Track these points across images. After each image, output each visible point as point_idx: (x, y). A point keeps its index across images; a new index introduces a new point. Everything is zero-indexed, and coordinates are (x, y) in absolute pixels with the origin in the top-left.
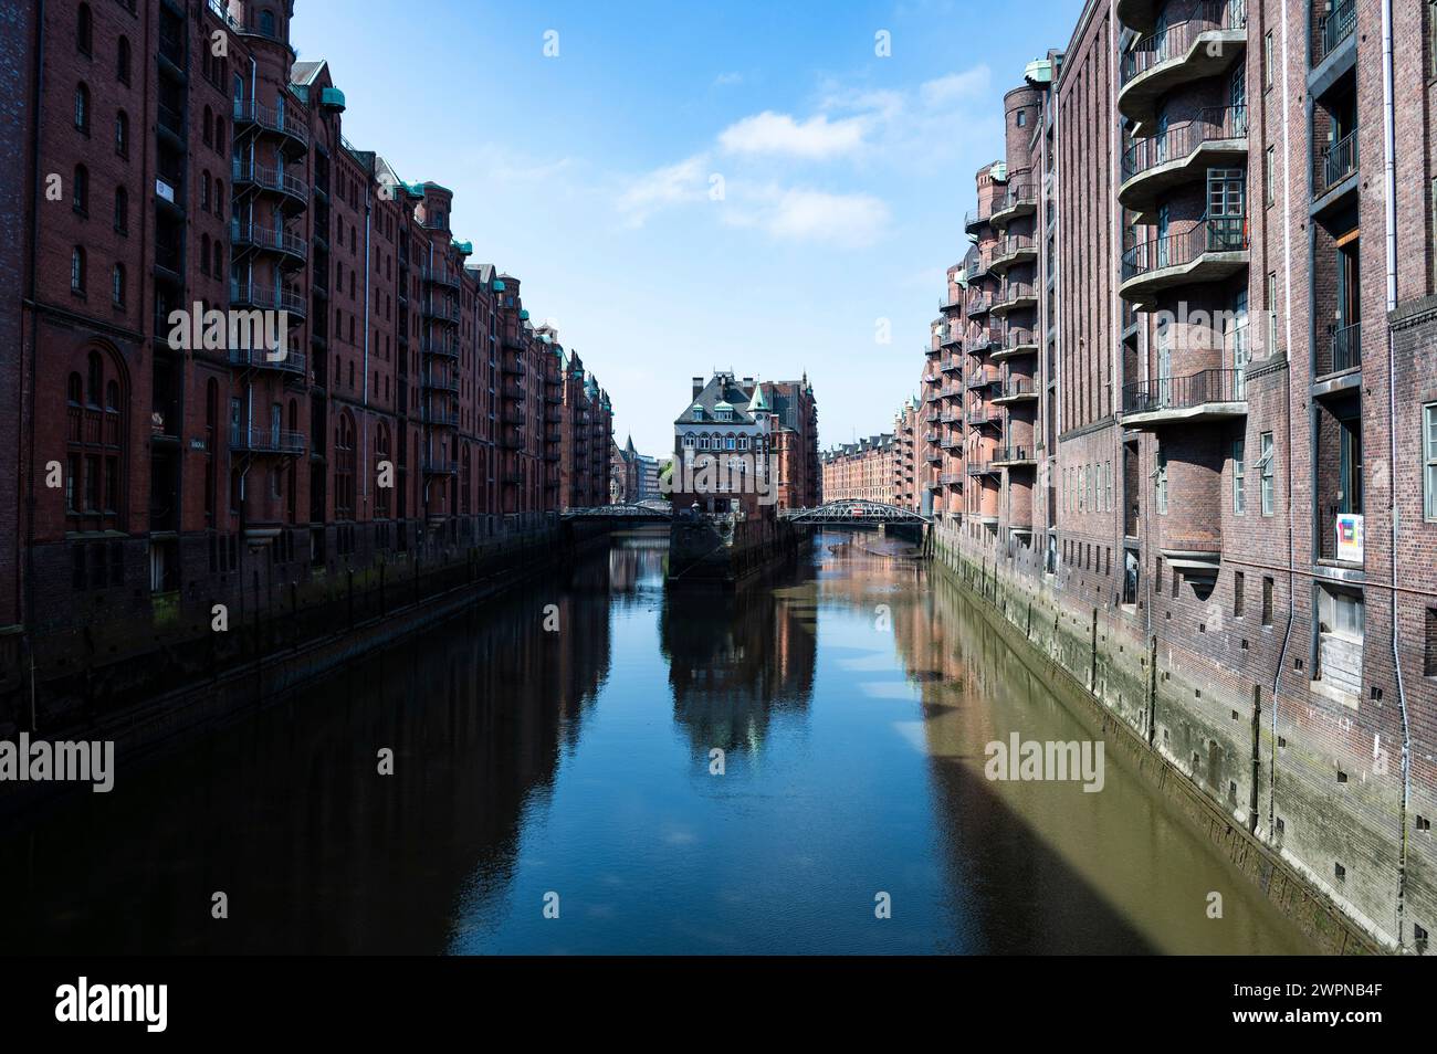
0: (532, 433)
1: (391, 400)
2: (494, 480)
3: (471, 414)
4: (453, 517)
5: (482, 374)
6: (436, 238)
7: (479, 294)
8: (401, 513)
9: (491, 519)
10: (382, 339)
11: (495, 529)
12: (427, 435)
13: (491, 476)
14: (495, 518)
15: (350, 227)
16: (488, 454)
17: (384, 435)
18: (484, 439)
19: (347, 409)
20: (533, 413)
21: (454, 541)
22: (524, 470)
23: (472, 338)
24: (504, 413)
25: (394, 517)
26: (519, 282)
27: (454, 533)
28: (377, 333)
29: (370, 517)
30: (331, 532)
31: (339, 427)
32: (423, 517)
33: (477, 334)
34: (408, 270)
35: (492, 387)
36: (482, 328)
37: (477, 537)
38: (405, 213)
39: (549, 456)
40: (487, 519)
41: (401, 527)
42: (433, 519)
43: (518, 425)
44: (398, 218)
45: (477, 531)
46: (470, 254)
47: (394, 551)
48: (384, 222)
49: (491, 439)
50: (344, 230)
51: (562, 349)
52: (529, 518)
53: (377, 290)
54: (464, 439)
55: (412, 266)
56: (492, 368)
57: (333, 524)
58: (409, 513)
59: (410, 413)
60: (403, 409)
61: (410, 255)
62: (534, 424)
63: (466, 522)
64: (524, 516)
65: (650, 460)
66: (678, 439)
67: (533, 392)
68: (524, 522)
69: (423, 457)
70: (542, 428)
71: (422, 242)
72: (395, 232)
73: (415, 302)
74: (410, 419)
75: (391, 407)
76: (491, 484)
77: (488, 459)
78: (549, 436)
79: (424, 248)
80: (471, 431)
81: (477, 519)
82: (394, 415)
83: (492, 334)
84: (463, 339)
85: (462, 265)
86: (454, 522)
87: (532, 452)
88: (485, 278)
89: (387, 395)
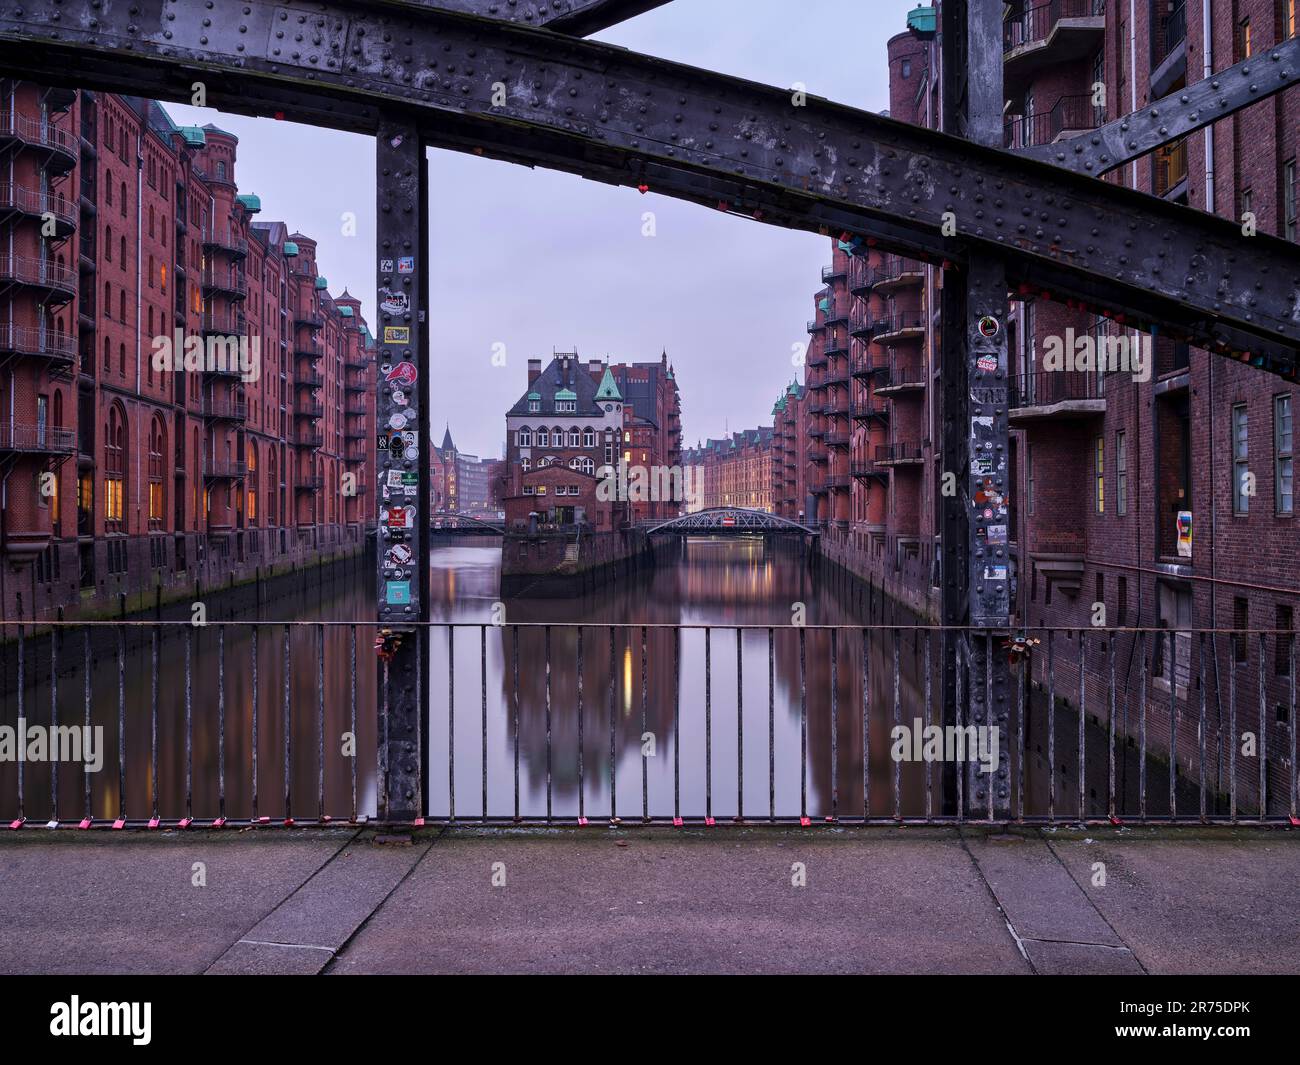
0: (331, 428)
1: (167, 390)
2: (287, 485)
3: (259, 405)
4: (239, 530)
5: (271, 357)
6: (218, 193)
7: (268, 259)
8: (179, 525)
9: (283, 533)
10: (157, 315)
11: (288, 546)
12: (209, 431)
13: (283, 480)
14: (288, 532)
15: (120, 184)
16: (279, 454)
17: (159, 432)
18: (274, 434)
19: (118, 402)
20: (331, 403)
21: (241, 559)
22: (322, 473)
23: (259, 312)
24: (298, 404)
25: (171, 529)
26: (315, 243)
27: (240, 548)
28: (151, 309)
29: (143, 530)
30: (101, 549)
31: (109, 424)
32: (205, 532)
33: (266, 308)
34: (185, 233)
35: (283, 371)
36: (272, 300)
37: (267, 555)
38: (181, 163)
39: (351, 457)
40: (278, 532)
41: (179, 541)
42: (216, 533)
43: (314, 417)
44: (174, 171)
45: (267, 547)
46: (258, 211)
47: (172, 571)
48: (158, 176)
49: (283, 435)
50: (113, 187)
51: (366, 324)
52: (327, 532)
53: (151, 258)
54: (252, 436)
55: (190, 228)
56: (283, 349)
57: (105, 539)
58: (189, 527)
59: (189, 405)
60: (181, 401)
61: (188, 215)
62: (332, 415)
63: (254, 535)
64: (322, 528)
65: (473, 460)
66: (510, 434)
67: (331, 377)
68: (322, 538)
69: (204, 459)
70: (342, 421)
71: (202, 198)
72: (171, 188)
73: (193, 270)
74: (189, 413)
75: (168, 401)
76: (283, 489)
77: (279, 460)
78: (351, 432)
79: (203, 206)
80: (259, 426)
81: (266, 532)
82: (170, 408)
83: (283, 307)
84: (249, 315)
85: (247, 223)
86: (240, 536)
87: (331, 451)
88: (273, 240)
89: (163, 384)
